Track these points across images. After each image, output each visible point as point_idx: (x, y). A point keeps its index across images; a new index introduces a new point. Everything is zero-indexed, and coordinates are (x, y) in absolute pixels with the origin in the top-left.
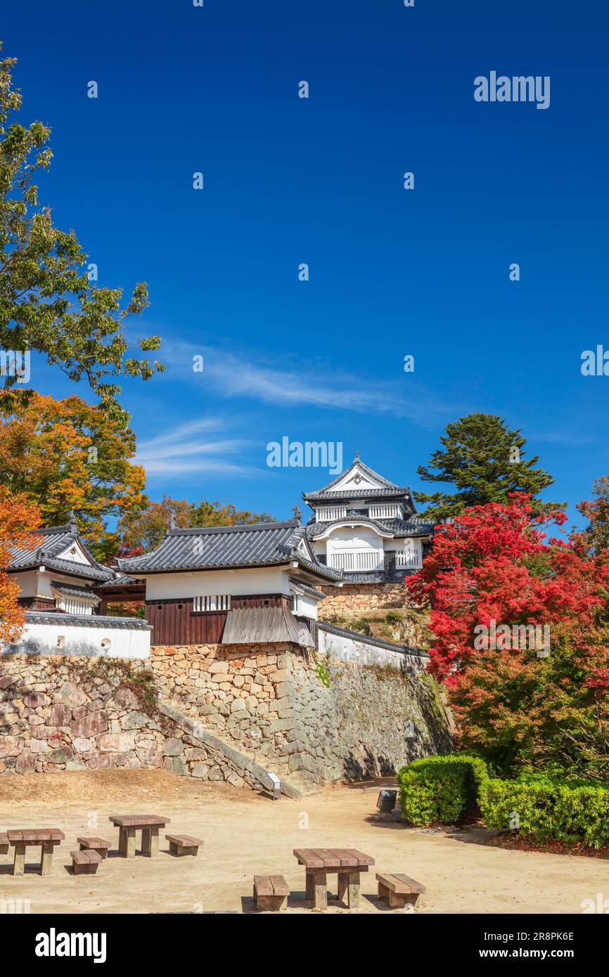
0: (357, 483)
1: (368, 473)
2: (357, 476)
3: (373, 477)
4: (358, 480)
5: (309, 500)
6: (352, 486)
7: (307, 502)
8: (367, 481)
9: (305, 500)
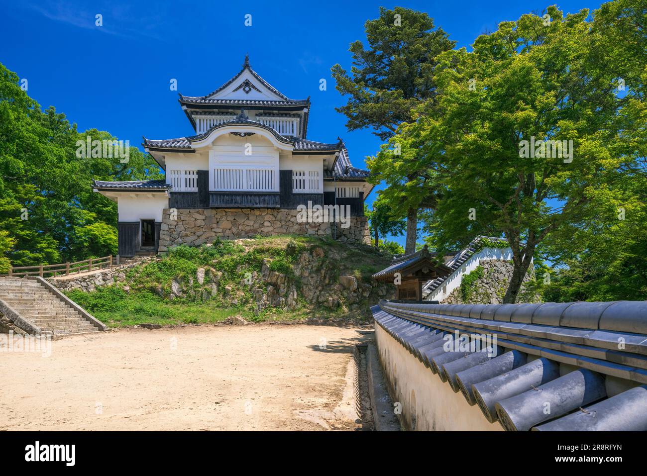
0: (247, 92)
1: (259, 80)
2: (247, 83)
3: (265, 86)
4: (247, 89)
5: (189, 106)
6: (241, 96)
7: (184, 108)
8: (258, 90)
9: (183, 104)
